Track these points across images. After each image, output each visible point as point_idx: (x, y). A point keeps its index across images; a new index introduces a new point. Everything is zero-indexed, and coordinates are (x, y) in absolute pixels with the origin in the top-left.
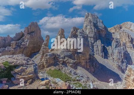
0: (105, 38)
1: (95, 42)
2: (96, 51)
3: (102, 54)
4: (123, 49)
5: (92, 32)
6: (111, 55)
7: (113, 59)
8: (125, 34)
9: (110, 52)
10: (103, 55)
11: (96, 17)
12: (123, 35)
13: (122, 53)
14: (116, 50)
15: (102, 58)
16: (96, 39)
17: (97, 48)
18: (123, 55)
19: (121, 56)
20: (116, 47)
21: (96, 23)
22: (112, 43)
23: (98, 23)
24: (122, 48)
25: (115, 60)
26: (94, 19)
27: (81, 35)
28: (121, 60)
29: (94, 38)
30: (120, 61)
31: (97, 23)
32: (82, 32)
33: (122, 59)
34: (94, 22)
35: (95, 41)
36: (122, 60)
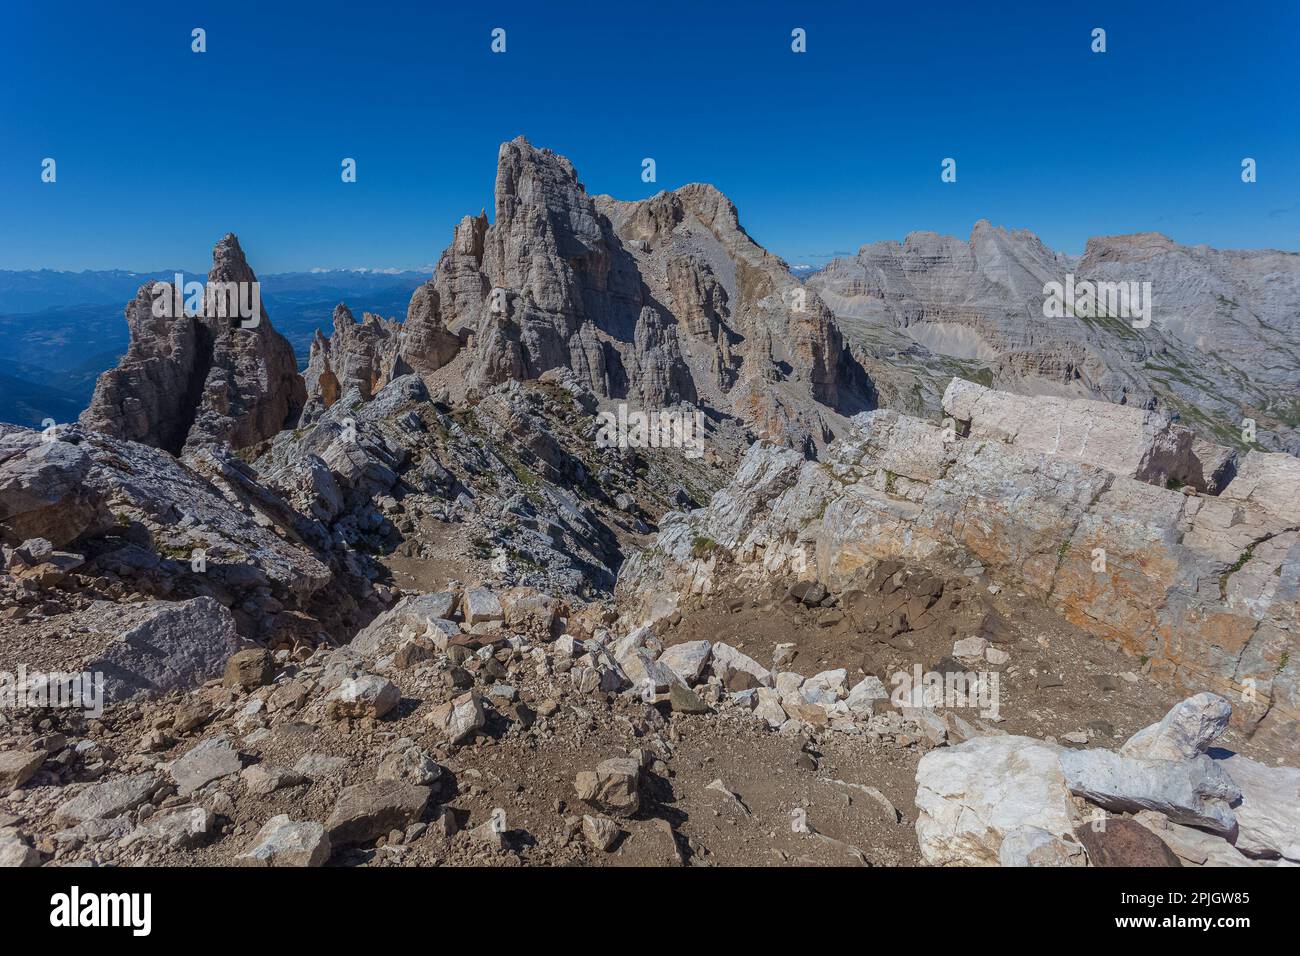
0: (608, 294)
1: (571, 333)
2: (580, 370)
3: (604, 380)
4: (670, 353)
5: (557, 288)
6: (635, 378)
7: (642, 393)
8: (684, 271)
9: (630, 366)
10: (607, 384)
11: (559, 176)
12: (679, 277)
13: (667, 370)
14: (649, 360)
15: (605, 395)
16: (577, 317)
17: (583, 359)
18: (668, 375)
19: (664, 379)
20: (648, 349)
21: (560, 214)
22: (637, 330)
23: (574, 214)
24: (666, 347)
25: (647, 397)
26: (552, 191)
27: (534, 328)
28: (663, 394)
29: (566, 314)
30: (660, 400)
31: (566, 217)
32: (532, 312)
33: (667, 389)
34: (553, 208)
35: (574, 328)
36: (667, 394)
